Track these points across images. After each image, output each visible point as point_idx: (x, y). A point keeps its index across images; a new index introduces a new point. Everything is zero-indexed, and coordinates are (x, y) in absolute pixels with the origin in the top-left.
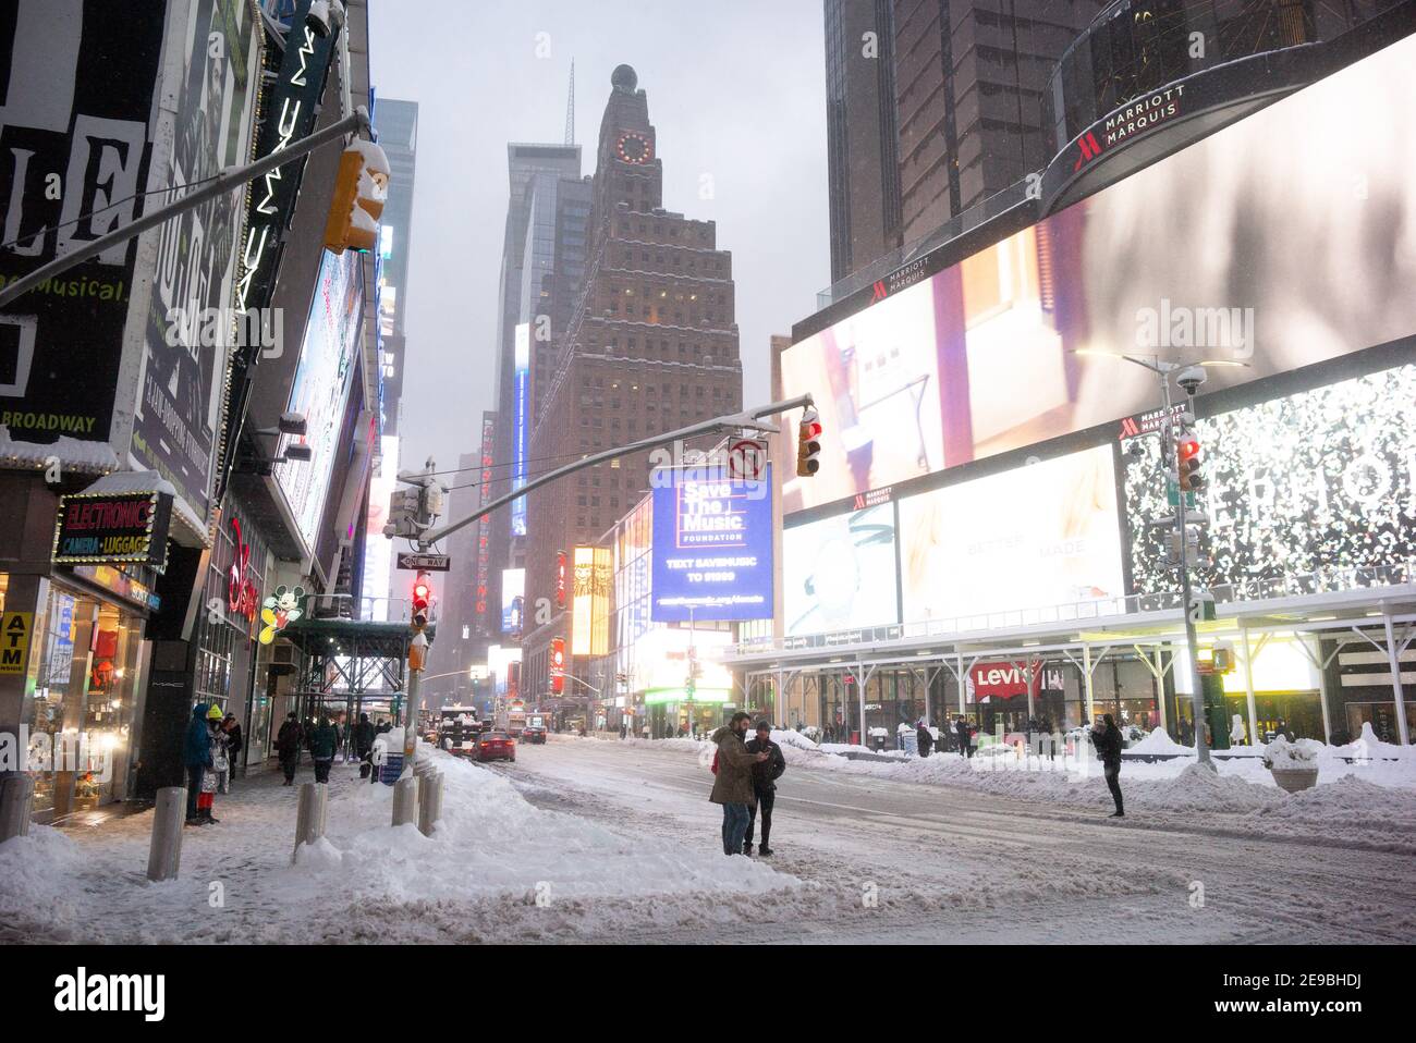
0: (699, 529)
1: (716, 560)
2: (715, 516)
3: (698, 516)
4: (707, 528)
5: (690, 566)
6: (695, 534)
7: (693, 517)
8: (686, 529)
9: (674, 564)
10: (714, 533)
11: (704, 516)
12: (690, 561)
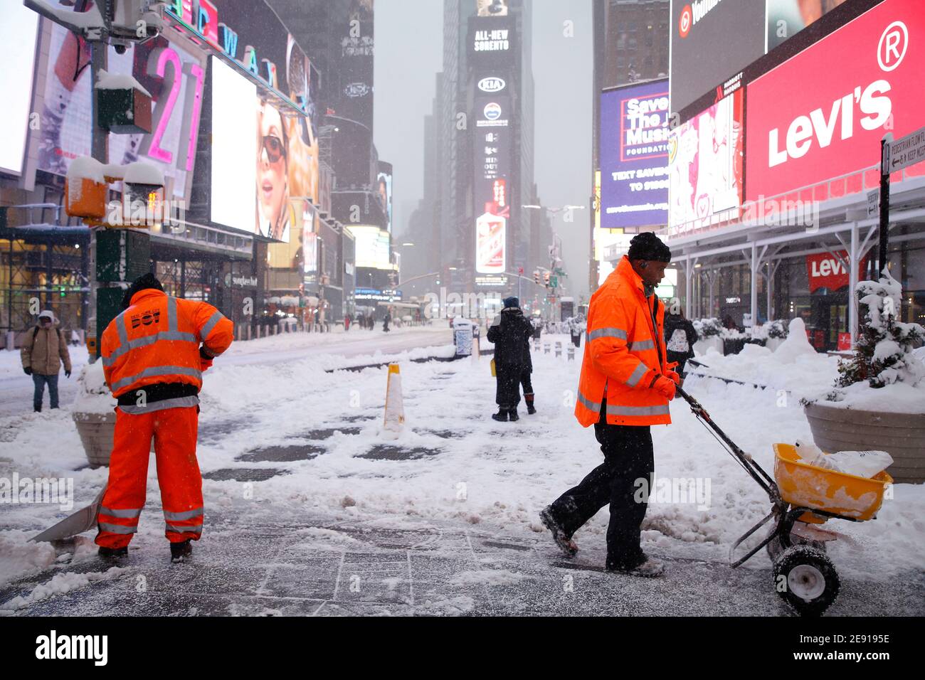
0: (640, 142)
1: (654, 169)
2: (653, 129)
3: (639, 131)
4: (647, 141)
5: (632, 177)
6: (637, 147)
7: (634, 131)
8: (629, 143)
9: (619, 176)
10: (653, 144)
11: (644, 130)
12: (632, 173)
